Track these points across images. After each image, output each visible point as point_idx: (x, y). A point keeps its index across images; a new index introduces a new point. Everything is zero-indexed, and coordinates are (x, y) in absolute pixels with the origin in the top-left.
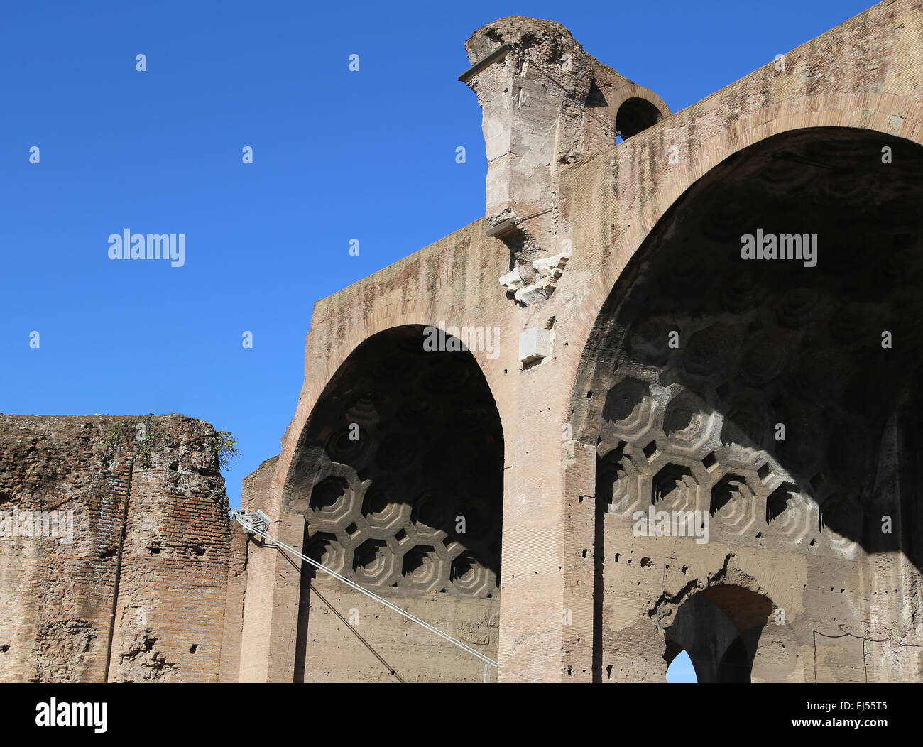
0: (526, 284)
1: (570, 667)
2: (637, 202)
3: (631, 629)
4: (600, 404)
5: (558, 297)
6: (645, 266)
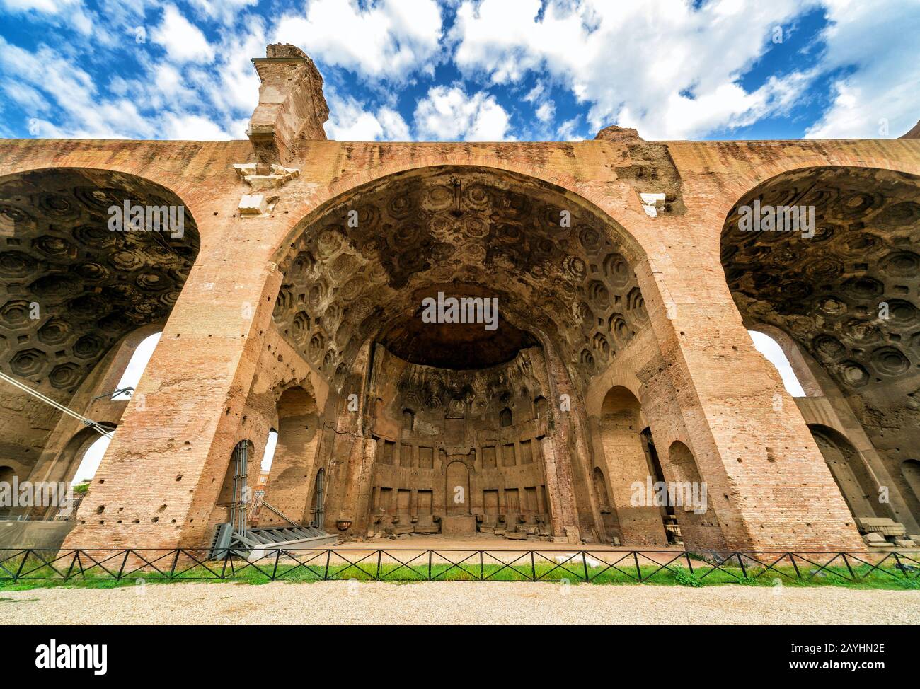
0: (258, 174)
1: (229, 409)
2: (366, 166)
3: (263, 395)
4: (294, 254)
5: (284, 190)
6: (357, 197)
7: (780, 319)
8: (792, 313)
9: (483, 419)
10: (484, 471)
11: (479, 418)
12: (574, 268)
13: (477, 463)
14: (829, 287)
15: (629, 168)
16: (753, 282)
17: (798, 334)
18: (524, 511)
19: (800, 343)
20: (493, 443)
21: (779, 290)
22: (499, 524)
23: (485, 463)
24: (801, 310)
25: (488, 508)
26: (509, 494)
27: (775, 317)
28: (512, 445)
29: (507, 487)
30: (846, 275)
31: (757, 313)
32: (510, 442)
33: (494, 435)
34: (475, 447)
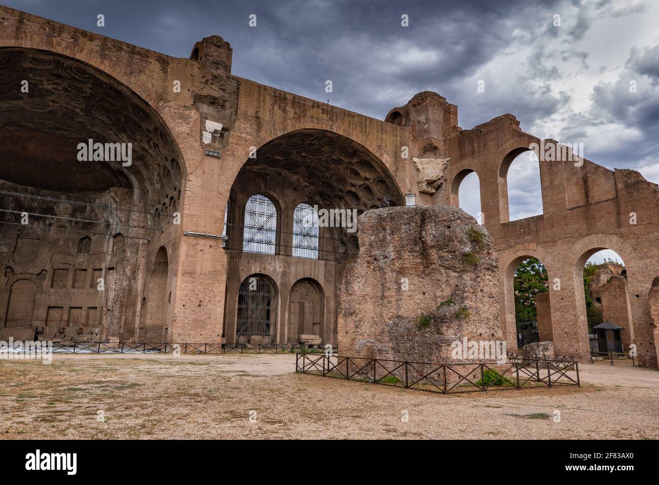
9: (61, 243)
10: (52, 290)
11: (57, 241)
13: (46, 283)
18: (83, 325)
20: (67, 267)
22: (58, 334)
23: (55, 283)
25: (50, 321)
26: (73, 311)
28: (86, 270)
29: (72, 306)
32: (84, 268)
33: (70, 259)
34: (47, 268)
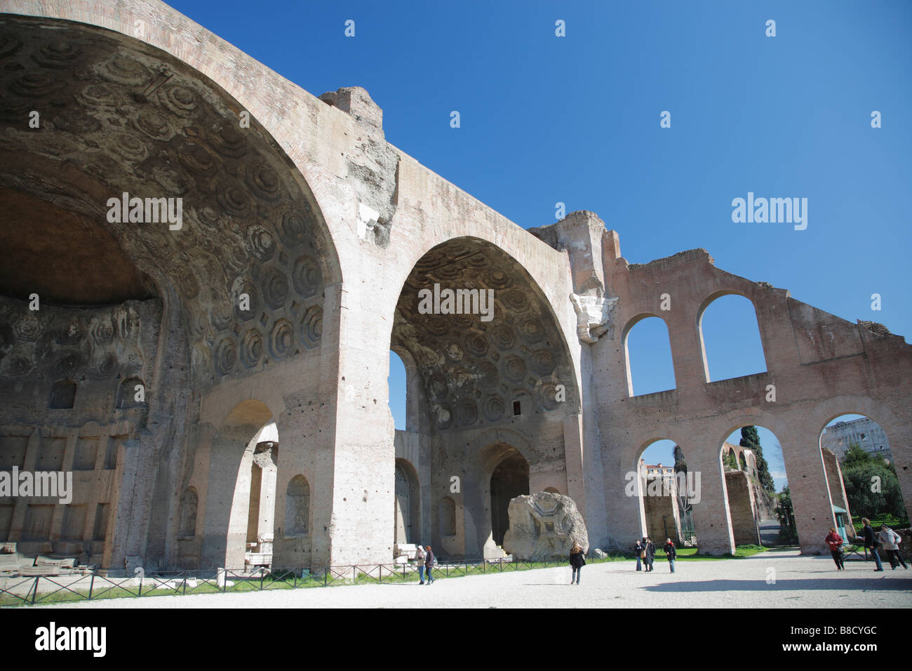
7: (416, 347)
8: (428, 345)
12: (260, 240)
14: (459, 335)
15: (361, 167)
16: (412, 305)
17: (423, 367)
19: (421, 376)
21: (427, 321)
24: (433, 345)
27: (414, 344)
30: (472, 330)
31: (402, 334)
